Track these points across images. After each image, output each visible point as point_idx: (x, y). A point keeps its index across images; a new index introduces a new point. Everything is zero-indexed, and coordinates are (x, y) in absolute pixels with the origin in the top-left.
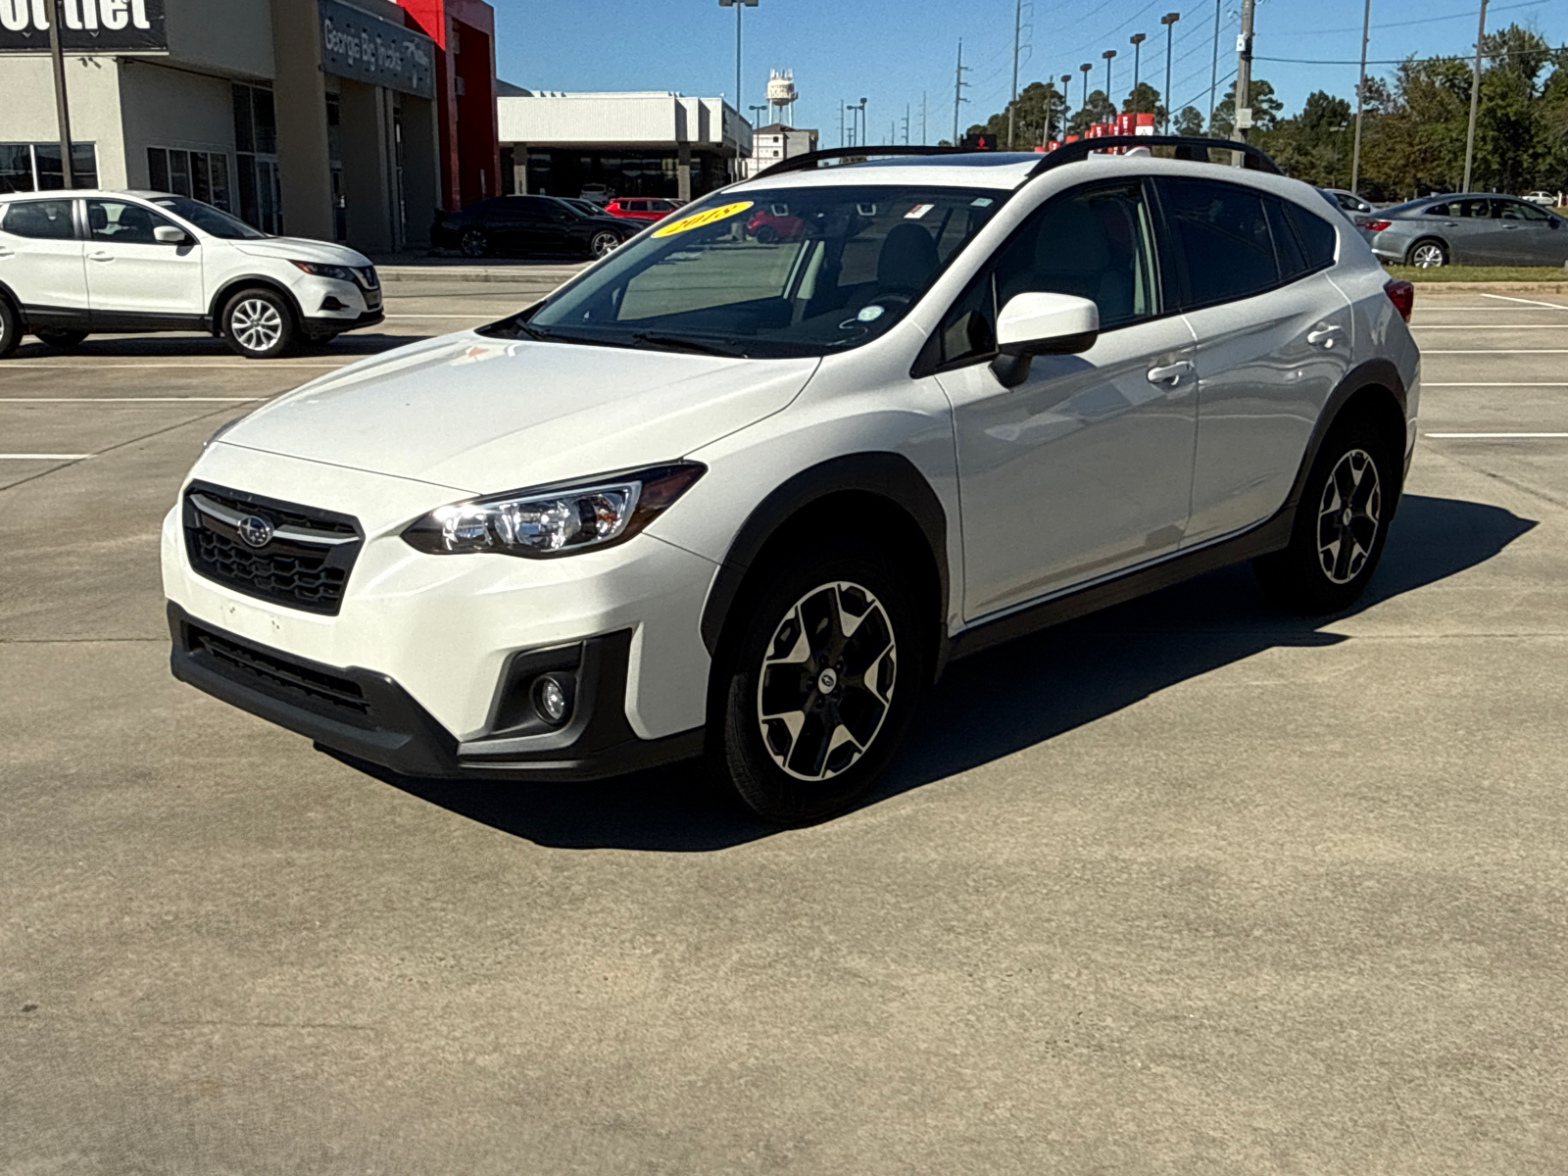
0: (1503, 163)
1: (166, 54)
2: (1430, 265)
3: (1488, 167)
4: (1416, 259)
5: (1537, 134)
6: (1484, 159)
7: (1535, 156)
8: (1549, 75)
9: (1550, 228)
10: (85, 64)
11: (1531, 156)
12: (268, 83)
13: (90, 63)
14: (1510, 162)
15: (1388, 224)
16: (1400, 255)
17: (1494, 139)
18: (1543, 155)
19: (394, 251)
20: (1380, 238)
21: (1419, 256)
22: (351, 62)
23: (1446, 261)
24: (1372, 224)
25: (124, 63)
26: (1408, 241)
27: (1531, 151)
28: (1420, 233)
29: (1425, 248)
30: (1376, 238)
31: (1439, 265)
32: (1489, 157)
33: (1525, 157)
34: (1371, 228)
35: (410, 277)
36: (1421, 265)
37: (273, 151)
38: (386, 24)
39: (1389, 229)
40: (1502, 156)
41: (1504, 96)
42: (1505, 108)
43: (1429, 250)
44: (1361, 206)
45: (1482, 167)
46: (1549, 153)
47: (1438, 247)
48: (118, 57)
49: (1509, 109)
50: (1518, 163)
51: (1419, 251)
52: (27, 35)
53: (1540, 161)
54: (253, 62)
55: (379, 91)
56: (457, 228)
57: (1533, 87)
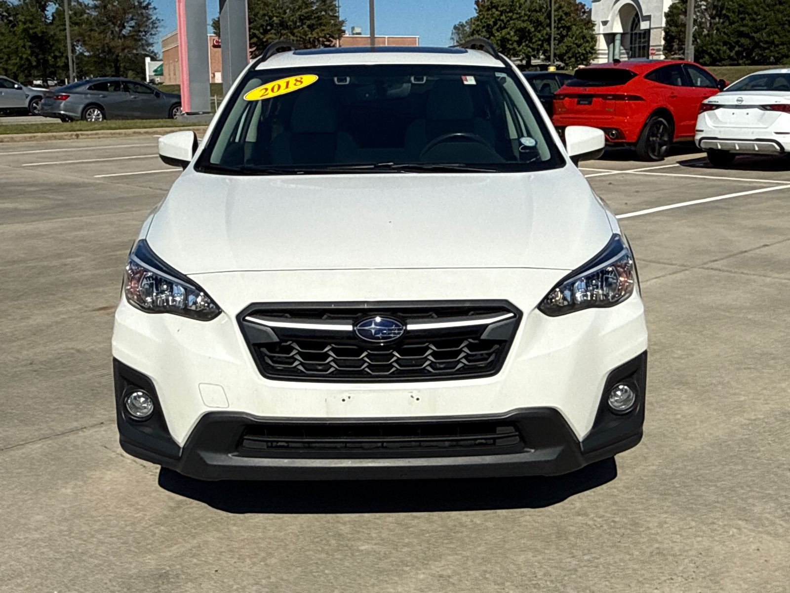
0: (38, 61)
2: (96, 120)
3: (30, 63)
4: (88, 117)
5: (53, 45)
6: (27, 59)
7: (55, 57)
8: (54, 11)
9: (155, 98)
11: (53, 57)
14: (42, 61)
15: (69, 96)
16: (79, 115)
17: (30, 47)
18: (60, 57)
20: (65, 105)
21: (89, 115)
23: (104, 118)
24: (58, 96)
26: (81, 107)
27: (52, 55)
28: (87, 101)
29: (92, 110)
30: (62, 105)
31: (101, 120)
32: (30, 57)
33: (50, 58)
34: (57, 99)
36: (91, 120)
39: (68, 99)
40: (36, 57)
41: (31, 22)
42: (34, 28)
43: (94, 111)
44: (16, 86)
45: (27, 63)
46: (62, 56)
47: (99, 110)
49: (36, 30)
50: (47, 61)
51: (89, 112)
53: (58, 60)
57: (46, 18)
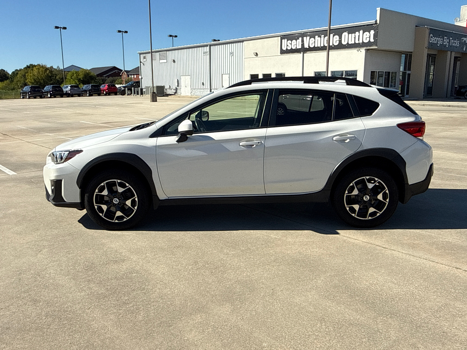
1: (377, 47)
10: (358, 51)
12: (412, 52)
13: (359, 51)
19: (447, 97)
22: (438, 45)
25: (367, 50)
35: (427, 105)
37: (410, 70)
38: (455, 33)
48: (366, 49)
52: (346, 45)
54: (408, 48)
55: (449, 53)
56: (464, 91)
